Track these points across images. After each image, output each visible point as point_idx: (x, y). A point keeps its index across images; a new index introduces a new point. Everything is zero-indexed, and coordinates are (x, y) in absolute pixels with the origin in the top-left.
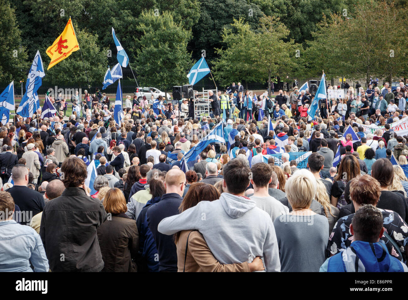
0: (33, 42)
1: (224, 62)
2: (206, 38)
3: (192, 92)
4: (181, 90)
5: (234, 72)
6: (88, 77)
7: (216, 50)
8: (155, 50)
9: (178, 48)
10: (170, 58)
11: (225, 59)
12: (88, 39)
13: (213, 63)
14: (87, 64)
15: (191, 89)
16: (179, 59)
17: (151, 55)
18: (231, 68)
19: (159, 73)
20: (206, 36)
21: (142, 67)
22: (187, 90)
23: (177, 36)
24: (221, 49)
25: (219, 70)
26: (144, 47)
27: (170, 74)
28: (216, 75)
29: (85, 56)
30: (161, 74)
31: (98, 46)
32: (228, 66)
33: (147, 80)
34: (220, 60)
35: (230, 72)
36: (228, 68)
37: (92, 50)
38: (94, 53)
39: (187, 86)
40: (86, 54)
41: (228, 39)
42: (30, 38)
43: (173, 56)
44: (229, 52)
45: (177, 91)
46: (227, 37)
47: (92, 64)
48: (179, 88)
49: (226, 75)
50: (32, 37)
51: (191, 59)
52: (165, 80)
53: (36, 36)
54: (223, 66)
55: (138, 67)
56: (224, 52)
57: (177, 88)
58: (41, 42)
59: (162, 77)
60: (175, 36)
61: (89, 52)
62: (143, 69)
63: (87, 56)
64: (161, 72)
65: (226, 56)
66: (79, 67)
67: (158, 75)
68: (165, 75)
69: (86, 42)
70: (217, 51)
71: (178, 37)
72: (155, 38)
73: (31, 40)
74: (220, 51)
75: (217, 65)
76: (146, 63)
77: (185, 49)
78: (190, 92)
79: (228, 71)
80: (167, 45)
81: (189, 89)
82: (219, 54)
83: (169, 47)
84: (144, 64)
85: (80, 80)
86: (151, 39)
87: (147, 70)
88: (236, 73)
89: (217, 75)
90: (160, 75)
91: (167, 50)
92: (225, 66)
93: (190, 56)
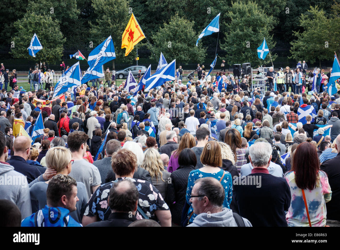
0: (147, 27)
1: (301, 43)
2: (291, 23)
3: (250, 69)
4: (240, 67)
5: (309, 51)
6: (185, 56)
7: (293, 33)
8: (241, 33)
9: (261, 31)
10: (253, 40)
11: (301, 40)
12: (186, 25)
13: (291, 44)
14: (185, 46)
15: (249, 67)
16: (261, 41)
17: (237, 38)
18: (306, 48)
19: (244, 53)
20: (290, 21)
21: (230, 48)
22: (246, 67)
23: (260, 21)
24: (298, 32)
25: (296, 50)
26: (232, 31)
27: (253, 54)
28: (293, 54)
29: (183, 39)
30: (246, 53)
31: (194, 31)
32: (304, 46)
33: (234, 58)
34: (297, 41)
35: (306, 51)
36: (304, 48)
37: (188, 34)
38: (191, 36)
39: (245, 65)
40: (184, 37)
41: (304, 23)
42: (145, 24)
43: (256, 38)
44: (305, 34)
45: (236, 68)
46: (304, 22)
47: (189, 45)
48: (239, 65)
49: (302, 54)
50: (147, 23)
51: (272, 41)
52: (250, 59)
53: (150, 22)
54: (300, 46)
55: (226, 47)
56: (301, 35)
57: (237, 66)
58: (154, 27)
59: (246, 56)
60: (259, 21)
61: (186, 35)
62: (230, 49)
63: (184, 39)
64: (246, 52)
65: (303, 37)
66: (178, 48)
67: (243, 55)
68: (249, 55)
69: (185, 27)
70: (295, 34)
71: (261, 23)
72: (241, 23)
73: (146, 26)
74: (297, 34)
75: (294, 46)
76: (233, 45)
77: (267, 33)
78: (248, 69)
79: (304, 51)
80: (250, 29)
81: (247, 67)
82: (296, 36)
83: (253, 30)
84: (231, 45)
85: (178, 58)
86: (237, 24)
87: (234, 50)
88: (311, 52)
89: (295, 54)
90: (245, 55)
91: (251, 33)
92: (301, 46)
93: (271, 39)
